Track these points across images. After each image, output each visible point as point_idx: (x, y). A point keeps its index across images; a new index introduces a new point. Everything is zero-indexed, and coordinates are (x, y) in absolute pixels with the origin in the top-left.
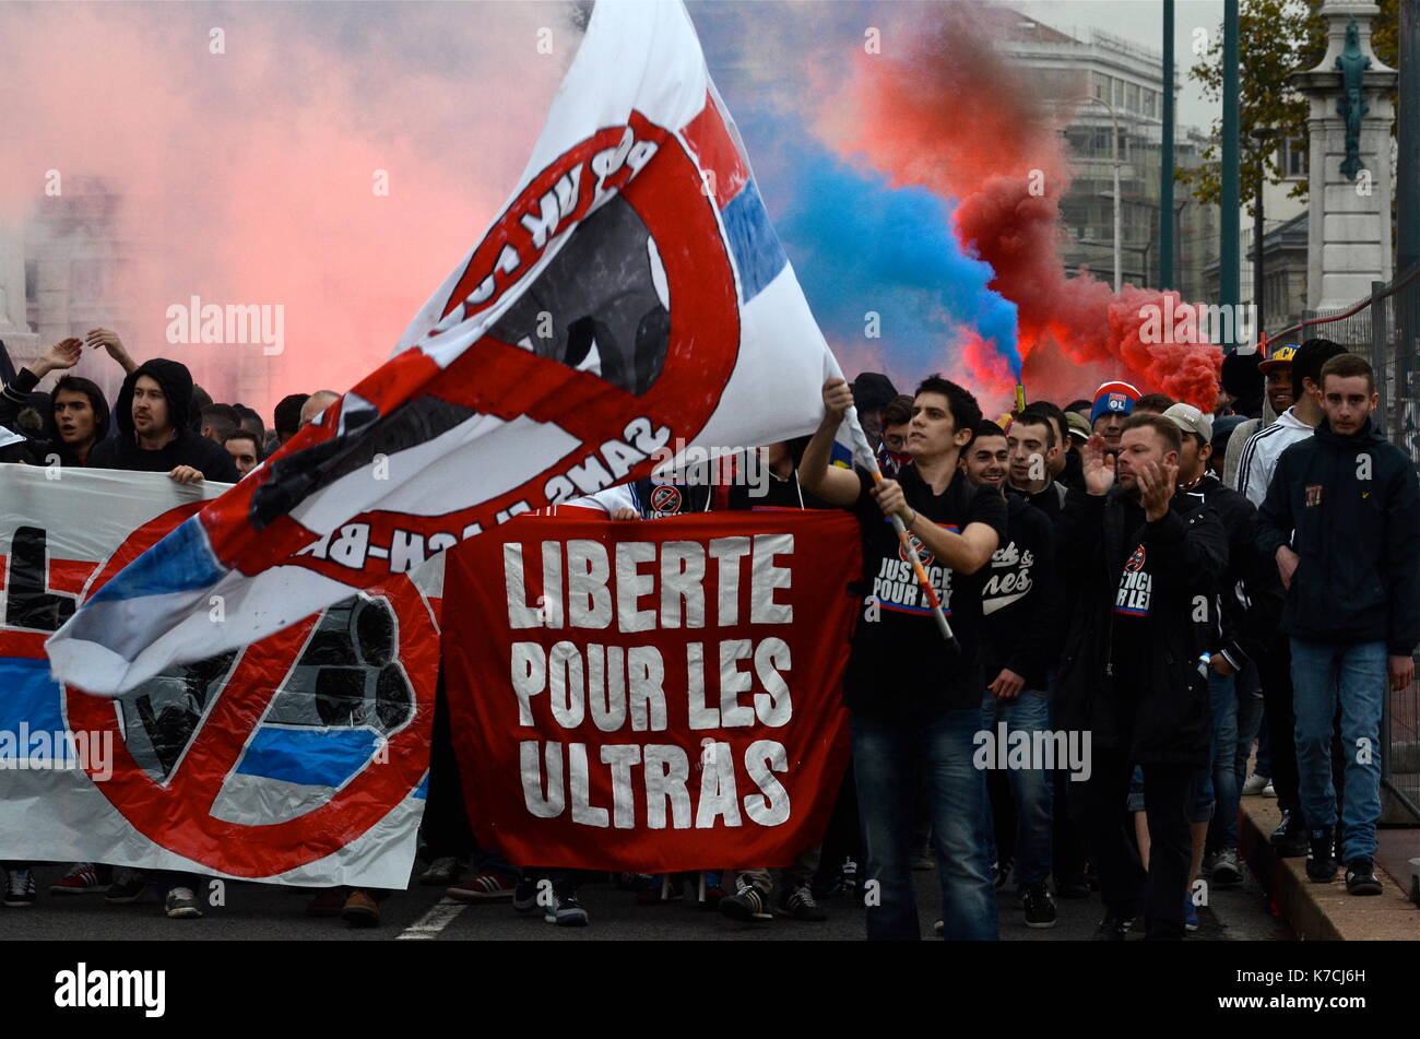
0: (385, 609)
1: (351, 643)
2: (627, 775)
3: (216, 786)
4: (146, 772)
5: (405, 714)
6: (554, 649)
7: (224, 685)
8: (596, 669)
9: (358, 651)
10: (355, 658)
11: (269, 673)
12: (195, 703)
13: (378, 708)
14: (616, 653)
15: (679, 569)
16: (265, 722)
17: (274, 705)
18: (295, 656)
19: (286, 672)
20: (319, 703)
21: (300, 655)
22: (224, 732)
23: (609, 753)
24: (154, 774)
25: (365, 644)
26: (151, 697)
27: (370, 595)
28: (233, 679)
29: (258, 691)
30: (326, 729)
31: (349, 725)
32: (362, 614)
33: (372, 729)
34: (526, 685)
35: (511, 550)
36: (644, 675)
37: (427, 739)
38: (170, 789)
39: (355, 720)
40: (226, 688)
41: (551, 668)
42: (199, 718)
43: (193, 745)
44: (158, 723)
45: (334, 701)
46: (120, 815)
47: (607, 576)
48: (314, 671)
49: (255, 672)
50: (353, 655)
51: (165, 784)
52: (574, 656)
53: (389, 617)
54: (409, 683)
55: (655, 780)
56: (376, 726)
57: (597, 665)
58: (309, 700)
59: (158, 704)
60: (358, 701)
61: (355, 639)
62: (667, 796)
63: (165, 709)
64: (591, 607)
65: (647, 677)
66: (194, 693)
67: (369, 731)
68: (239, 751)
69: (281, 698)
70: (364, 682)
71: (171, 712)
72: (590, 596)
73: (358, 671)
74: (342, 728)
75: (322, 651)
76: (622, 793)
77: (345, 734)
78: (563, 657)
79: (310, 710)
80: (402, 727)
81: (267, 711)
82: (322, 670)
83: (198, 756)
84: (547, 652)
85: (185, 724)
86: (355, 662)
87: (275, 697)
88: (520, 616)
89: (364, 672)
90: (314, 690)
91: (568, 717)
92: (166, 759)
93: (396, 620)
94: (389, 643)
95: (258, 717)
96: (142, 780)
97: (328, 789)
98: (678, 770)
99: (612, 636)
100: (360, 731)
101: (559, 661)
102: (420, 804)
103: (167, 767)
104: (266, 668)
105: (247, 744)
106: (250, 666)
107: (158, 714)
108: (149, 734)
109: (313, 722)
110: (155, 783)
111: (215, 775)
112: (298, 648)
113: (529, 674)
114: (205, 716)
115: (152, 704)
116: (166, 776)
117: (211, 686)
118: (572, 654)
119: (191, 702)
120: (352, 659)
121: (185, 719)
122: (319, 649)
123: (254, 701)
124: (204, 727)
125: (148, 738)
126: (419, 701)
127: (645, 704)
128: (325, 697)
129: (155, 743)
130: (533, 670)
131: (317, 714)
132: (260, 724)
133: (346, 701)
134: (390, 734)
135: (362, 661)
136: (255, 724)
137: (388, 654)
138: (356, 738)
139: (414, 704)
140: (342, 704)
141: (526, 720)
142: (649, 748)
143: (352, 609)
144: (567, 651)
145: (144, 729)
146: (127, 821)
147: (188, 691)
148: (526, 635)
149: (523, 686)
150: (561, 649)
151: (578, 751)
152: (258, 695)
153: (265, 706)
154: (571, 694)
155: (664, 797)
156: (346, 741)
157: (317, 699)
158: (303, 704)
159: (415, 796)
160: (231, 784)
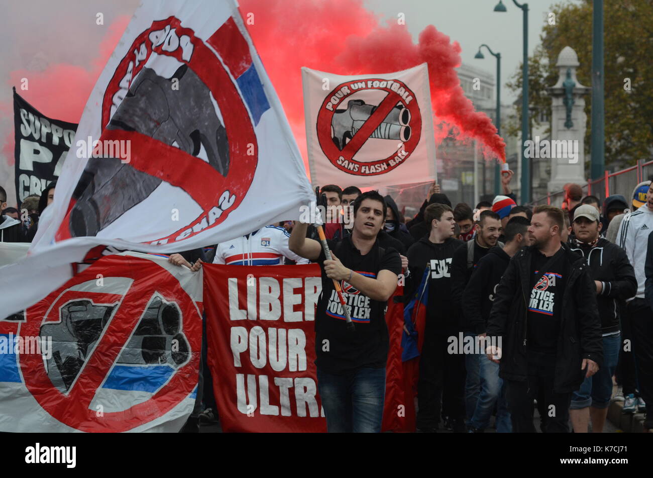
0: (175, 308)
1: (159, 324)
2: (287, 392)
3: (91, 395)
4: (58, 388)
5: (186, 358)
6: (252, 330)
7: (96, 346)
8: (272, 340)
9: (162, 328)
10: (161, 331)
11: (118, 339)
12: (82, 354)
13: (172, 355)
14: (282, 332)
15: (313, 291)
16: (117, 363)
17: (121, 355)
18: (132, 331)
19: (127, 339)
20: (144, 354)
21: (134, 330)
22: (96, 368)
23: (278, 381)
24: (61, 389)
25: (165, 324)
26: (60, 352)
27: (168, 301)
28: (101, 343)
29: (113, 348)
30: (147, 366)
31: (159, 363)
32: (164, 310)
33: (170, 365)
34: (238, 348)
35: (232, 281)
36: (296, 342)
37: (197, 369)
38: (69, 396)
39: (161, 361)
40: (97, 347)
41: (250, 340)
42: (83, 362)
43: (81, 375)
44: (63, 364)
45: (151, 352)
46: (43, 410)
47: (279, 294)
48: (141, 338)
49: (112, 339)
50: (160, 330)
51: (67, 394)
52: (262, 334)
53: (177, 311)
54: (188, 343)
55: (300, 395)
56: (172, 364)
57: (273, 338)
58: (138, 352)
59: (64, 355)
60: (162, 352)
61: (161, 322)
62: (306, 403)
63: (67, 357)
64: (271, 309)
65: (297, 344)
66: (81, 350)
67: (168, 367)
68: (104, 377)
69: (124, 352)
70: (165, 342)
71: (70, 360)
72: (270, 304)
73: (162, 338)
74: (155, 365)
75: (144, 328)
76: (285, 400)
77: (157, 368)
78: (256, 334)
79: (139, 357)
80: (184, 364)
81: (118, 358)
82: (145, 338)
83: (83, 380)
84: (249, 331)
85: (77, 365)
86: (161, 333)
87: (121, 351)
88: (235, 314)
89: (165, 338)
90: (141, 347)
91: (259, 363)
92: (67, 382)
93: (181, 313)
94: (177, 324)
95: (113, 360)
96: (56, 392)
97: (149, 393)
98: (311, 390)
99: (280, 323)
100: (164, 367)
101: (254, 336)
102: (193, 401)
103: (68, 386)
104: (116, 337)
105: (108, 374)
106: (109, 336)
107: (63, 360)
108: (59, 369)
109: (141, 363)
110: (62, 393)
111: (91, 389)
112: (133, 327)
113: (240, 342)
114: (87, 360)
115: (61, 355)
116: (67, 390)
117: (90, 346)
118: (261, 332)
119: (80, 355)
120: (159, 332)
121: (77, 362)
122: (143, 328)
123: (111, 353)
124: (86, 366)
125: (58, 371)
126: (193, 351)
127: (296, 357)
128: (146, 350)
129: (62, 374)
130: (241, 340)
131: (142, 359)
132: (115, 364)
133: (157, 352)
134: (178, 368)
135: (164, 333)
136: (112, 364)
137: (177, 329)
138: (162, 370)
139: (190, 353)
140: (154, 354)
141: (237, 364)
142: (297, 380)
143: (159, 308)
144: (259, 331)
145: (57, 367)
146: (47, 413)
147: (79, 349)
148: (238, 323)
149: (237, 348)
150: (255, 330)
151: (264, 380)
152: (113, 350)
153: (117, 355)
154: (260, 352)
155: (304, 403)
156: (157, 371)
157: (142, 351)
158: (136, 354)
159: (191, 397)
160: (99, 393)
